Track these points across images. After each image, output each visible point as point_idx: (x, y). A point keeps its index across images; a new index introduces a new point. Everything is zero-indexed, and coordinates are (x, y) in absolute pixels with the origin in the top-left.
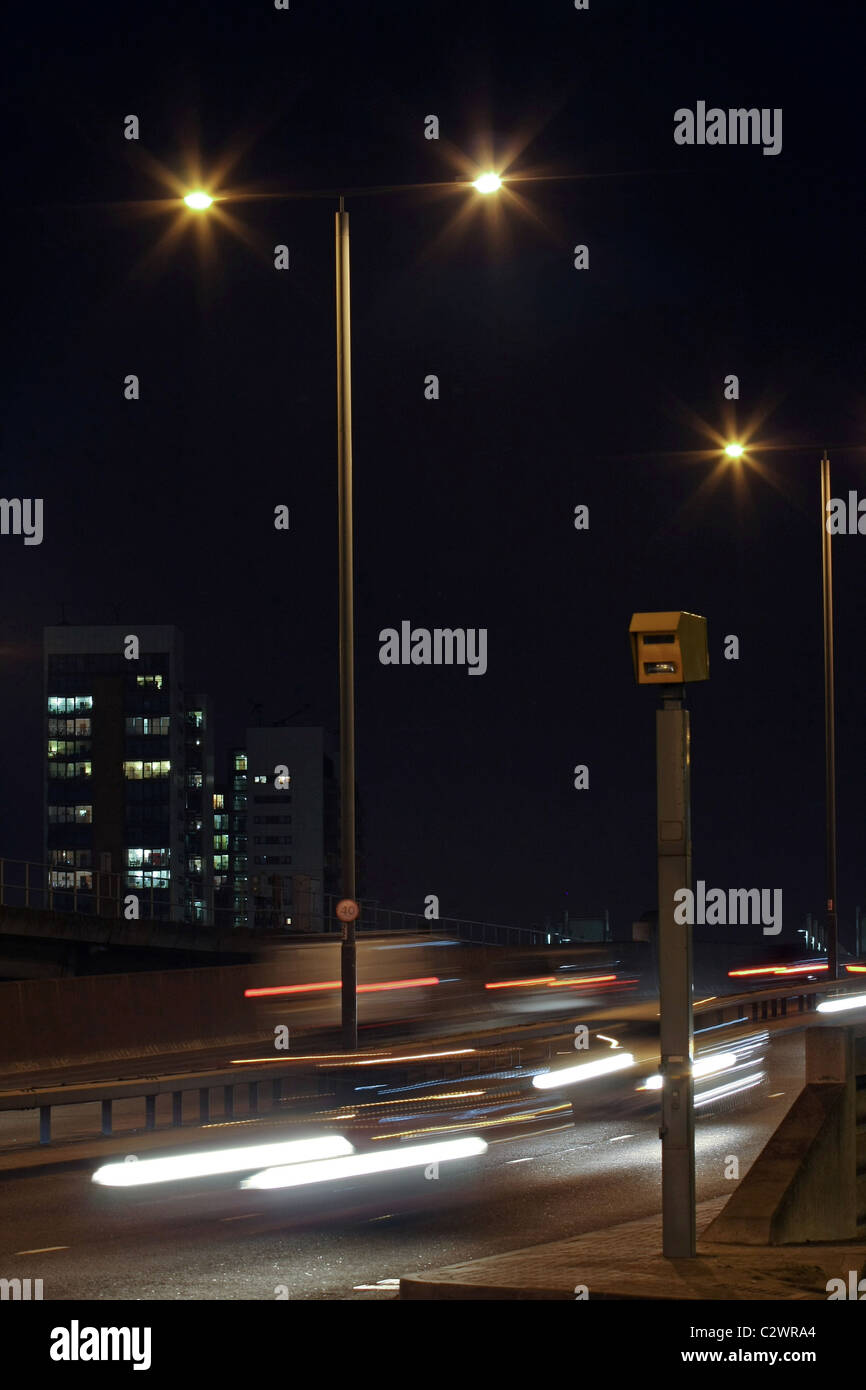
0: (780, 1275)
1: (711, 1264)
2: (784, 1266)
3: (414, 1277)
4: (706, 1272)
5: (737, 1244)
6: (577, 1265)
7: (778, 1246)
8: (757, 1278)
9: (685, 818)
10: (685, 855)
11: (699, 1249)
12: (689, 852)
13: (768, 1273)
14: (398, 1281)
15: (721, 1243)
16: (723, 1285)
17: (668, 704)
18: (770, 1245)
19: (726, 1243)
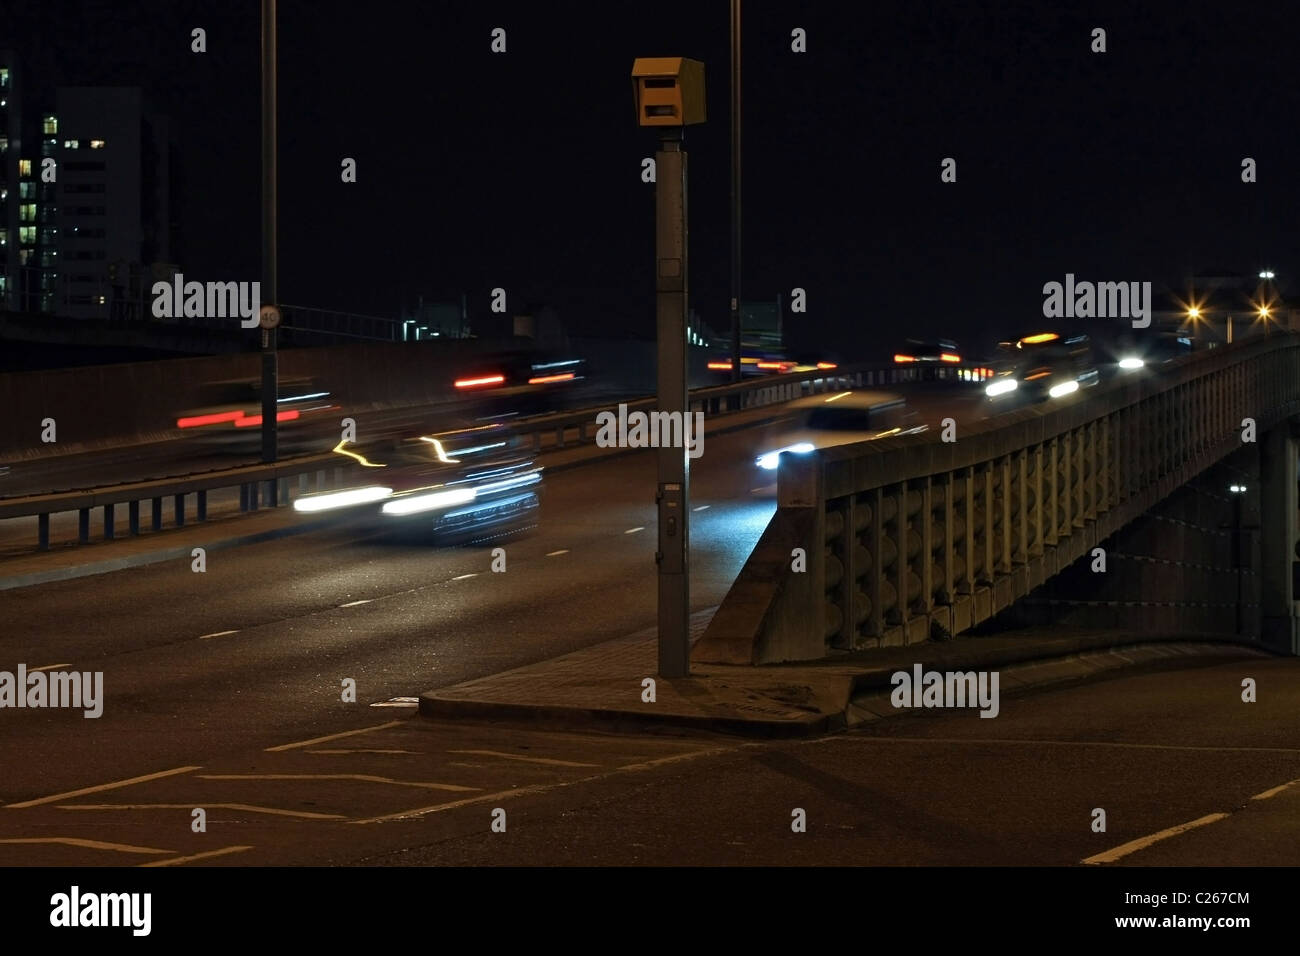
0: (773, 695)
1: (707, 683)
2: (776, 686)
3: (432, 695)
4: (703, 691)
5: (721, 664)
6: (580, 685)
7: (761, 666)
8: (752, 697)
9: (683, 256)
10: (683, 292)
11: (692, 669)
12: (686, 290)
13: (762, 692)
14: (417, 700)
15: (706, 663)
16: (723, 704)
17: (667, 146)
18: (752, 665)
19: (712, 664)
